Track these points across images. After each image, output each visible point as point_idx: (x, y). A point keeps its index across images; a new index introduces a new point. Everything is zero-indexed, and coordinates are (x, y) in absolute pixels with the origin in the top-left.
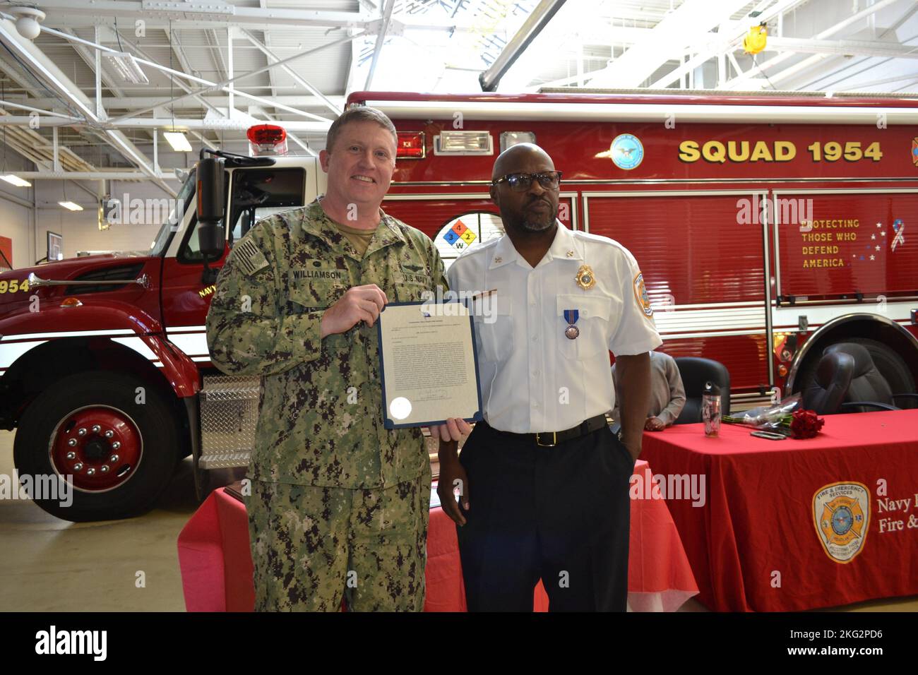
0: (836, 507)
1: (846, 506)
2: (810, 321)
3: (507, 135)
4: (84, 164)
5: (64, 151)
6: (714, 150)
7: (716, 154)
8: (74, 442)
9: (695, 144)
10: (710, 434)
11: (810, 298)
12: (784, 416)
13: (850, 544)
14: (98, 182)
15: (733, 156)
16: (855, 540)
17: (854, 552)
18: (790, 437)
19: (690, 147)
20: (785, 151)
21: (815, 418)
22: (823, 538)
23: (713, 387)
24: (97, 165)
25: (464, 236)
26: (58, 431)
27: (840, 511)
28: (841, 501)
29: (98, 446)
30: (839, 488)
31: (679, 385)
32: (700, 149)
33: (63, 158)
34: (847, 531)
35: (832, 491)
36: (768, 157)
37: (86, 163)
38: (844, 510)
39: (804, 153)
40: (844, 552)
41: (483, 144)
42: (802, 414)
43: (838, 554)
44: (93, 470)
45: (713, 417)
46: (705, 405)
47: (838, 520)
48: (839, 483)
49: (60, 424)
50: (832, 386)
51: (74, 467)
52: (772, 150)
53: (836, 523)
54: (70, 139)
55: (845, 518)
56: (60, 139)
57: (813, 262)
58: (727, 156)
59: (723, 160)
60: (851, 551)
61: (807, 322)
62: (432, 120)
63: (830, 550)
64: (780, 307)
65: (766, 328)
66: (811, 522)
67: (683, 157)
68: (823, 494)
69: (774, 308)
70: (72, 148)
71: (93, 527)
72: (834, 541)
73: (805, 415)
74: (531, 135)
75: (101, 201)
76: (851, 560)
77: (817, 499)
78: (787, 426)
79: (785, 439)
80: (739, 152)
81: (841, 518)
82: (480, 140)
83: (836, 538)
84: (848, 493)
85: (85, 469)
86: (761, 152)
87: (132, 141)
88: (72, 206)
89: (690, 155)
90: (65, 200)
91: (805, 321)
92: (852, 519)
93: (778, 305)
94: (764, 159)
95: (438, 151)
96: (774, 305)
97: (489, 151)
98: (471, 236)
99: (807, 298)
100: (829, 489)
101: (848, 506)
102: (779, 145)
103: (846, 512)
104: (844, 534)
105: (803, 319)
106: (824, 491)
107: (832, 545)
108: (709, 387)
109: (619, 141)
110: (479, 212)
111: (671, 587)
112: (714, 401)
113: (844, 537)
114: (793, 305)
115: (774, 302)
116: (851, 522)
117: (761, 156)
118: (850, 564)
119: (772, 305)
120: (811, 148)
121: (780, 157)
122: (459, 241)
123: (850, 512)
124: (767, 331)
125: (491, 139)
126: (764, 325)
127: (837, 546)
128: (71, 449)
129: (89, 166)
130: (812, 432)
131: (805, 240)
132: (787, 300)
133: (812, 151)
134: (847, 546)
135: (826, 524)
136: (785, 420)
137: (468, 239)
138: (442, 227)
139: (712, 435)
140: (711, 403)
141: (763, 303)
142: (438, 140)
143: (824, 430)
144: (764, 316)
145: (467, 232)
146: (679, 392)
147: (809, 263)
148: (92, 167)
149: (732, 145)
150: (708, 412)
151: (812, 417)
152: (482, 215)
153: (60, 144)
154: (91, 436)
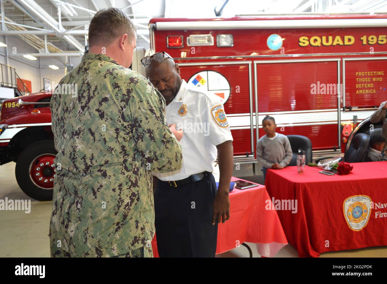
0: (355, 206)
1: (360, 206)
2: (359, 118)
3: (220, 36)
4: (58, 50)
5: (50, 44)
6: (315, 40)
7: (316, 42)
8: (39, 169)
9: (306, 38)
10: (300, 172)
11: (359, 108)
12: (334, 165)
13: (361, 222)
14: (64, 57)
15: (325, 43)
16: (363, 221)
17: (362, 226)
18: (336, 174)
19: (304, 39)
20: (350, 40)
21: (349, 166)
22: (347, 220)
23: (301, 151)
24: (64, 50)
25: (201, 81)
26: (32, 164)
27: (357, 208)
28: (358, 204)
29: (48, 171)
30: (356, 198)
31: (290, 149)
32: (309, 40)
33: (50, 47)
34: (360, 217)
35: (353, 199)
36: (341, 43)
37: (59, 49)
38: (359, 208)
39: (358, 41)
40: (358, 226)
41: (209, 41)
42: (342, 164)
43: (355, 227)
44: (47, 180)
45: (301, 165)
46: (298, 159)
47: (356, 212)
48: (356, 196)
49: (33, 161)
50: (359, 149)
51: (39, 179)
52: (343, 40)
53: (354, 213)
54: (52, 39)
55: (359, 211)
56: (47, 39)
57: (361, 91)
58: (322, 43)
59: (320, 45)
60: (361, 226)
61: (357, 118)
62: (186, 30)
63: (351, 225)
64: (344, 111)
65: (338, 121)
66: (342, 213)
67: (301, 44)
68: (349, 200)
69: (342, 112)
70: (53, 43)
71: (47, 203)
72: (353, 221)
73: (344, 164)
74: (230, 36)
75: (66, 65)
76: (361, 230)
77: (346, 203)
78: (335, 169)
79: (334, 175)
80: (327, 41)
81: (357, 211)
82: (208, 38)
83: (354, 220)
84: (361, 200)
85: (44, 180)
86: (338, 41)
87: (77, 39)
88: (54, 67)
89: (304, 43)
90: (51, 65)
91: (356, 118)
92: (362, 211)
93: (344, 110)
94: (339, 44)
95: (189, 44)
96: (342, 111)
97: (212, 43)
98: (204, 81)
99: (357, 108)
100: (352, 199)
101: (361, 206)
102: (346, 38)
103: (360, 208)
104: (358, 218)
105: (355, 117)
106: (349, 199)
107: (352, 223)
108: (300, 151)
109: (271, 37)
110: (207, 71)
111: (274, 241)
112: (302, 157)
113: (358, 219)
114: (351, 111)
115: (342, 109)
116: (362, 213)
117: (338, 43)
118: (360, 231)
119: (341, 111)
120: (362, 38)
121: (347, 43)
122: (198, 84)
123: (362, 209)
124: (338, 122)
125: (212, 38)
126: (337, 120)
127: (355, 224)
128: (38, 172)
129: (61, 50)
130: (347, 172)
131: (357, 81)
132: (348, 108)
133: (362, 40)
134: (359, 223)
135: (349, 214)
136: (335, 166)
137: (202, 82)
138: (191, 77)
139: (301, 172)
140: (301, 158)
141: (336, 110)
142: (189, 39)
143: (353, 171)
144: (337, 116)
145: (202, 79)
146: (290, 152)
147: (359, 92)
148: (62, 51)
149: (324, 38)
150: (299, 162)
151: (347, 165)
152: (209, 72)
153: (47, 42)
154: (45, 167)
